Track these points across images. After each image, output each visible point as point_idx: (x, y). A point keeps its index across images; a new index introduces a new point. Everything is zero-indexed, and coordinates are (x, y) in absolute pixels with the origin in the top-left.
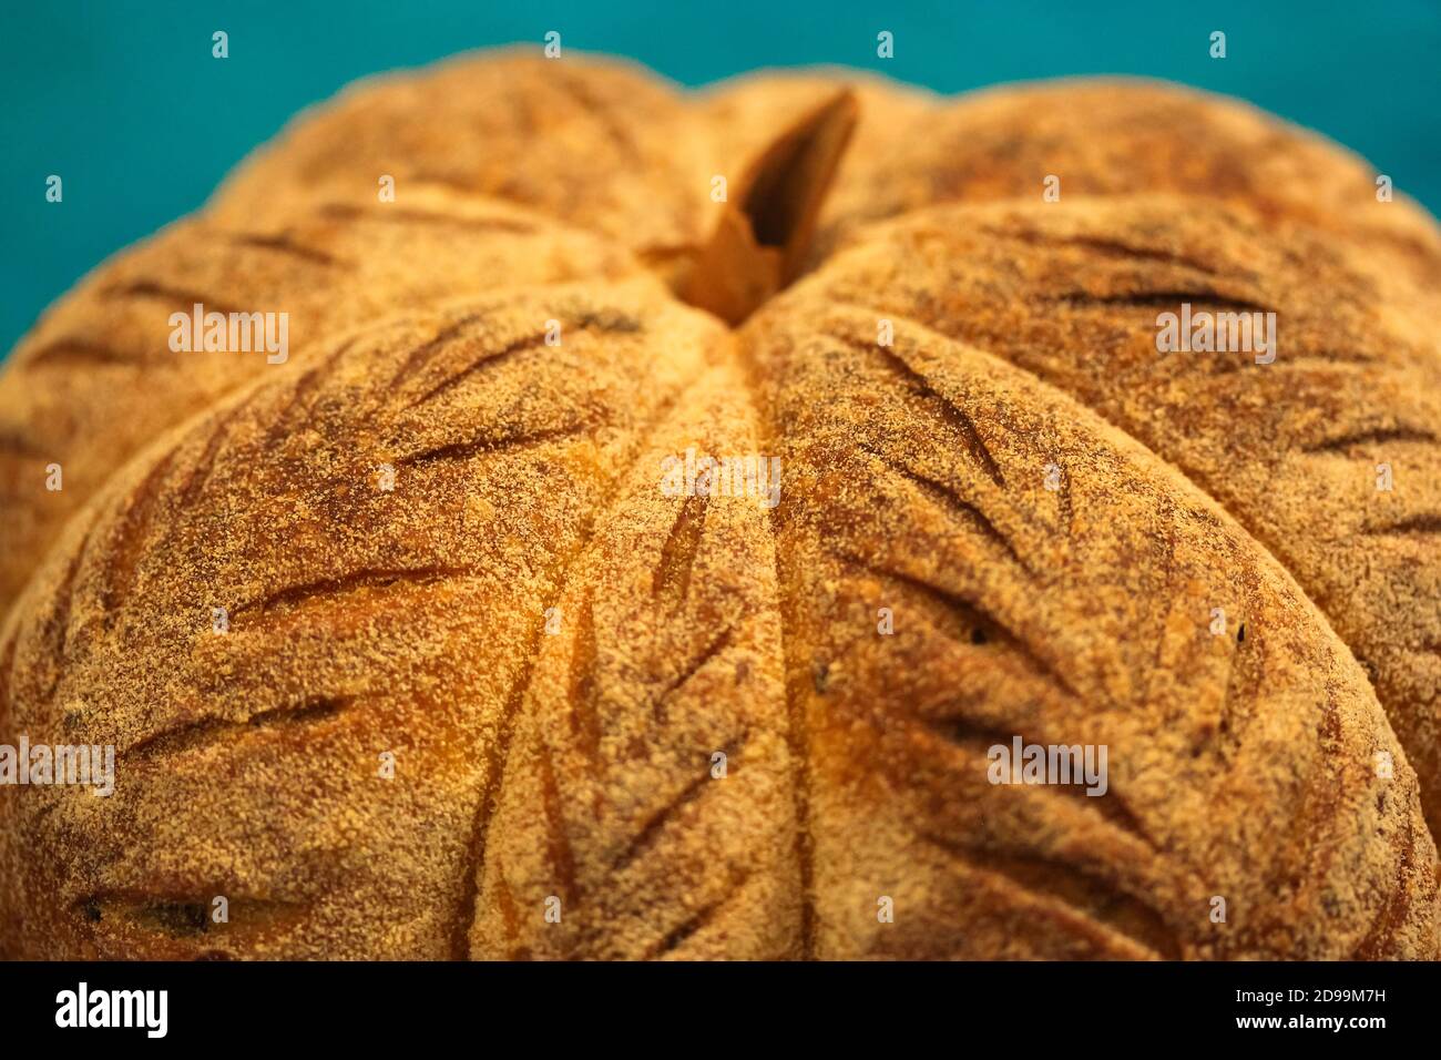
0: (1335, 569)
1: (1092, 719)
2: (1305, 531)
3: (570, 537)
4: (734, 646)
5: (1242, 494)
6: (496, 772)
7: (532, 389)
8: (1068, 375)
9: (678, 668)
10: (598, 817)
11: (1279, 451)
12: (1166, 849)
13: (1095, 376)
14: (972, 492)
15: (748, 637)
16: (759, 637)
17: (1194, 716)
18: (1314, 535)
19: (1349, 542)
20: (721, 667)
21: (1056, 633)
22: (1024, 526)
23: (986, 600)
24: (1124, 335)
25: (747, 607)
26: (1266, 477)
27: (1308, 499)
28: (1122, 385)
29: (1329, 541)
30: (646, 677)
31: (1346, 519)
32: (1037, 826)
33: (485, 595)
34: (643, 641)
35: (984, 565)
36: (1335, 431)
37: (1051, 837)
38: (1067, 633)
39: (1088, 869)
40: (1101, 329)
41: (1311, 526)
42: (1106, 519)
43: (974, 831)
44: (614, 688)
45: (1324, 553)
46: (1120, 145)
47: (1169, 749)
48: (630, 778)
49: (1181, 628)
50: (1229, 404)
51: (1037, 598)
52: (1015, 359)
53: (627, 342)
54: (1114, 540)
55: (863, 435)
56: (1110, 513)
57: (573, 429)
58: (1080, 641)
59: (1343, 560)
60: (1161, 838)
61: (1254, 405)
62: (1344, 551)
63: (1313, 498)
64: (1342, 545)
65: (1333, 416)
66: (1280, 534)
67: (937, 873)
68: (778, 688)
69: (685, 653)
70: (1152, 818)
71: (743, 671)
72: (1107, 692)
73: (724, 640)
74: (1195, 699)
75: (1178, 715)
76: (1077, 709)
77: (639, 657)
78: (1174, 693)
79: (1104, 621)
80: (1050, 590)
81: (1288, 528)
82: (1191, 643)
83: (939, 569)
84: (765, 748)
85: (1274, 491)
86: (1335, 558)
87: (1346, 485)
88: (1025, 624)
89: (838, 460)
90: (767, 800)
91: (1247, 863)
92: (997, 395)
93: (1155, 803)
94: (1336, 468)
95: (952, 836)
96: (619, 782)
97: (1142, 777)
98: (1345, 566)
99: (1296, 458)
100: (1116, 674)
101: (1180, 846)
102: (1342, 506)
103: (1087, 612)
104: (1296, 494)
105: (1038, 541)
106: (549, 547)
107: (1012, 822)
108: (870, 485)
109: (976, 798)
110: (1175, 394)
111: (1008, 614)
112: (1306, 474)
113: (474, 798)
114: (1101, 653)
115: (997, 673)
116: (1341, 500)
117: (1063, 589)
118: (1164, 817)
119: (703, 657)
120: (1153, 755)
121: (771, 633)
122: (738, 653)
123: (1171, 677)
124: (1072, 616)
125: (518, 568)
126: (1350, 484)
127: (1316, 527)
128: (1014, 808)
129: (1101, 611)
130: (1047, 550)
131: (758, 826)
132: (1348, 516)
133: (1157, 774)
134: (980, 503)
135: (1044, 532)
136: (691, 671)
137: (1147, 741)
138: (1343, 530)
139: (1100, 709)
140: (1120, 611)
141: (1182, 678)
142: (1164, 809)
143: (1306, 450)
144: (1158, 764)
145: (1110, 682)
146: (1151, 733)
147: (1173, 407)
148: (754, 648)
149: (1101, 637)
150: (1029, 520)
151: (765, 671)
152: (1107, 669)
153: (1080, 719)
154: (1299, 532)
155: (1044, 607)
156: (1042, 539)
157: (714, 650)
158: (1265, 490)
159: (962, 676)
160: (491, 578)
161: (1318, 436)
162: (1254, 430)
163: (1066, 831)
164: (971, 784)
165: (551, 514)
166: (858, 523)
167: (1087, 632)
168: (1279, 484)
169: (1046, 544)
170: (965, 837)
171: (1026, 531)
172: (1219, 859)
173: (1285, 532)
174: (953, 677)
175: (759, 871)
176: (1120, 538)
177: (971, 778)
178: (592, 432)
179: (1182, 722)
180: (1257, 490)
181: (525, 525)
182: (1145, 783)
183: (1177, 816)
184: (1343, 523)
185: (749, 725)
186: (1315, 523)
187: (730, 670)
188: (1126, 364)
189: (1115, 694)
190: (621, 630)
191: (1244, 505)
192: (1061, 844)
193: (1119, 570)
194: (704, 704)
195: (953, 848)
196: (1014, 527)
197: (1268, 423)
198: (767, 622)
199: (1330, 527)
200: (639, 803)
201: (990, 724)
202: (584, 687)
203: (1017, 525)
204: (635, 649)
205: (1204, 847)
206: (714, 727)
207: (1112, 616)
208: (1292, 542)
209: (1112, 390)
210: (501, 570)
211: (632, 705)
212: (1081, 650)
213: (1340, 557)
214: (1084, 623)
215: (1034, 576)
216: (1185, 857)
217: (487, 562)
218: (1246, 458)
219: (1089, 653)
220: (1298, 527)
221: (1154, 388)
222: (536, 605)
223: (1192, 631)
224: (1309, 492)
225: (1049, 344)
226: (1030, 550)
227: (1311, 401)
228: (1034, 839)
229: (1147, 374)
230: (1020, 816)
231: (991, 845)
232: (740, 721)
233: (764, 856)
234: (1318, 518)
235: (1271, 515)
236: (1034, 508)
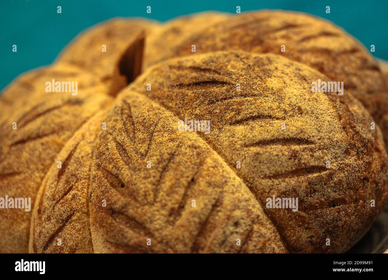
0: (236, 157)
1: (142, 208)
2: (228, 148)
3: (48, 162)
4: (73, 190)
5: (212, 138)
6: (30, 224)
7: (44, 123)
8: (173, 107)
9: (59, 197)
10: (40, 237)
11: (222, 125)
12: (161, 242)
13: (179, 108)
14: (125, 146)
15: (77, 188)
16: (80, 187)
17: (170, 205)
18: (230, 148)
19: (240, 150)
20: (69, 196)
21: (135, 185)
22: (135, 154)
23: (120, 176)
24: (187, 95)
25: (78, 179)
26: (218, 133)
27: (229, 138)
28: (185, 110)
29: (234, 150)
30: (52, 199)
31: (239, 143)
32: (126, 238)
33: (25, 179)
34: (53, 190)
35: (122, 167)
36: (239, 118)
37: (130, 241)
38: (138, 184)
39: (140, 248)
40: (183, 94)
41: (229, 146)
42: (158, 151)
43: (114, 239)
44: (46, 203)
45: (233, 153)
46: (226, 35)
47: (162, 215)
48: (46, 226)
49: (170, 180)
50: (210, 113)
51: (133, 175)
52: (163, 104)
54: (158, 157)
55: (111, 131)
56: (160, 149)
57: (53, 132)
58: (142, 186)
59: (238, 155)
60: (159, 239)
61: (217, 113)
62: (238, 152)
63: (230, 138)
64: (238, 150)
65: (238, 114)
66: (222, 148)
67: (109, 250)
68: (84, 200)
69: (61, 193)
70: (157, 234)
71: (74, 197)
72: (147, 200)
73: (71, 189)
74: (170, 200)
75: (165, 205)
76: (138, 205)
77: (51, 194)
78: (165, 199)
79: (149, 180)
80: (137, 172)
81: (224, 147)
82: (172, 184)
83: (112, 168)
84: (79, 217)
85: (220, 136)
86: (236, 154)
87: (240, 133)
88: (128, 182)
89: (103, 138)
90: (80, 230)
91: (185, 245)
92: (145, 117)
93: (157, 230)
94: (240, 129)
95: (110, 240)
96: (44, 227)
97: (155, 223)
98: (239, 156)
99: (227, 127)
100: (150, 195)
101: (165, 241)
102: (238, 139)
103: (146, 178)
104: (226, 137)
105: (137, 159)
106: (42, 165)
107: (121, 237)
108: (107, 145)
109: (114, 230)
110: (197, 111)
111: (124, 180)
112: (229, 131)
113: (25, 231)
114: (146, 189)
115: (119, 196)
116: (238, 138)
117: (140, 172)
118: (161, 234)
119: (66, 194)
120: (158, 217)
121: (83, 186)
122: (72, 192)
123: (164, 194)
124: (141, 179)
125: (34, 171)
126: (241, 133)
127: (232, 145)
128: (121, 233)
129: (150, 177)
130: (140, 161)
131: (78, 237)
132: (240, 142)
133: (159, 222)
134: (127, 148)
135: (140, 156)
136: (63, 197)
137: (157, 213)
138: (238, 146)
139: (144, 205)
140: (154, 177)
141: (168, 195)
142: (160, 231)
143: (231, 124)
144: (159, 219)
145: (148, 197)
146: (158, 211)
147: (197, 115)
148: (78, 190)
149: (147, 184)
150: (137, 153)
151: (80, 196)
152: (147, 193)
153: (138, 208)
154: (226, 148)
155: (134, 177)
156: (139, 158)
157: (68, 191)
158: (218, 136)
159: (112, 197)
160: (27, 174)
161: (234, 119)
162: (216, 120)
163: (133, 239)
164: (112, 227)
165: (43, 156)
166: (102, 156)
167: (144, 184)
168: (221, 135)
169: (139, 159)
170: (112, 241)
171: (135, 156)
172: (177, 244)
173: (223, 148)
174: (110, 198)
175: (79, 249)
176: (160, 156)
177: (112, 225)
178: (58, 134)
179: (167, 207)
180: (216, 137)
181: (35, 159)
182: (156, 224)
183: (165, 233)
184: (238, 144)
185: (74, 211)
186: (230, 145)
187: (71, 196)
188: (186, 104)
189: (149, 200)
190: (50, 187)
191: (213, 141)
192: (132, 242)
193: (157, 165)
194: (62, 207)
195: (111, 243)
196: (132, 155)
197: (221, 118)
198: (83, 183)
199: (234, 146)
200: (48, 233)
201: (117, 210)
202: (41, 203)
203: (133, 154)
204: (51, 192)
205: (173, 241)
206: (64, 212)
207: (152, 179)
208: (225, 151)
209: (183, 111)
210: (29, 172)
211: (48, 207)
212: (142, 189)
213: (237, 154)
214: (144, 181)
215: (134, 169)
216: (167, 243)
217: (26, 170)
218: (213, 128)
219: (143, 189)
220: (226, 146)
221: (192, 110)
223: (174, 181)
224: (230, 136)
225: (170, 99)
226: (135, 161)
227: (233, 110)
228: (126, 241)
229: (192, 105)
230: (122, 235)
231: (118, 243)
232: (71, 210)
233: (79, 245)
234: (231, 143)
235: (219, 143)
236: (139, 149)
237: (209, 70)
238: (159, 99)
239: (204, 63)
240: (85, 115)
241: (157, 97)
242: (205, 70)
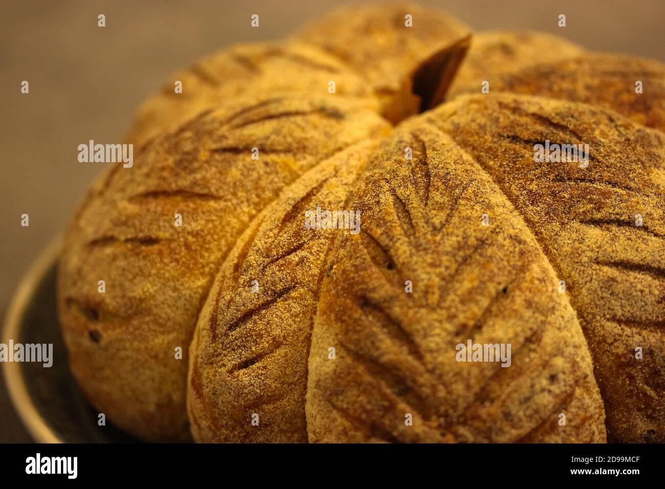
0: (577, 275)
1: (416, 309)
2: (568, 257)
3: (268, 194)
4: (303, 250)
5: (546, 234)
6: (211, 282)
7: (277, 132)
8: (495, 169)
9: (277, 254)
10: (228, 307)
11: (568, 219)
12: (431, 371)
13: (504, 172)
14: (410, 206)
15: (310, 248)
16: (315, 249)
17: (461, 318)
18: (571, 258)
19: (586, 265)
20: (294, 258)
21: (414, 271)
22: (423, 224)
23: (392, 251)
24: (523, 157)
25: (315, 235)
26: (559, 229)
27: (574, 242)
28: (514, 178)
29: (577, 263)
30: (265, 254)
31: (588, 255)
32: (378, 349)
33: (224, 210)
34: (270, 240)
35: (398, 237)
36: (598, 216)
37: (382, 355)
38: (419, 272)
39: (395, 372)
40: (516, 153)
41: (571, 254)
42: (462, 229)
43: (356, 345)
44: (252, 258)
45: (574, 268)
46: (596, 82)
47: (446, 330)
48: (244, 294)
49: (472, 281)
50: (554, 194)
51: (414, 255)
53: (333, 122)
54: (460, 239)
55: (388, 175)
56: (465, 227)
57: (288, 150)
58: (424, 276)
59: (581, 272)
60: (430, 366)
61: (564, 197)
62: (582, 268)
63: (576, 242)
64: (582, 265)
65: (598, 209)
66: (557, 255)
67: (341, 360)
68: (316, 271)
69: (282, 249)
70: (428, 357)
71: (302, 261)
72: (427, 300)
73: (300, 247)
74: (464, 312)
75: (454, 316)
76: (411, 304)
77: (265, 246)
78: (456, 308)
79: (438, 270)
80: (421, 253)
81: (561, 253)
82: (473, 288)
83: (382, 234)
84: (301, 294)
85: (560, 236)
86: (578, 270)
87: (593, 240)
88: (403, 264)
89: (373, 183)
90: (297, 316)
91: (468, 387)
92: (449, 170)
93: (431, 351)
94: (594, 234)
95: (348, 345)
96: (240, 295)
97: (431, 339)
98: (582, 275)
99: (576, 224)
100: (433, 293)
101: (438, 372)
102: (588, 249)
103: (433, 265)
104: (569, 239)
105: (426, 231)
106: (258, 196)
107: (369, 344)
108: (378, 196)
109: (359, 332)
110: (533, 187)
111: (398, 259)
112: (577, 232)
113: (200, 291)
114: (430, 283)
115: (383, 281)
116: (589, 246)
117: (427, 254)
118: (435, 358)
119: (289, 253)
120: (437, 331)
121: (321, 248)
122: (301, 253)
123: (457, 300)
124: (425, 265)
125: (242, 202)
126: (595, 240)
127: (575, 254)
128: (372, 339)
129: (439, 266)
130: (429, 236)
131: (291, 326)
132: (589, 254)
133: (437, 339)
134: (412, 211)
135: (431, 229)
136: (283, 256)
137: (437, 324)
138: (585, 259)
139: (421, 306)
140: (447, 268)
141: (463, 302)
142: (436, 355)
143: (582, 222)
144: (438, 335)
145: (429, 296)
146: (440, 322)
147: (531, 191)
148: (311, 253)
149: (433, 277)
150: (427, 222)
151: (312, 263)
152: (431, 290)
153: (409, 308)
154: (565, 256)
155: (415, 258)
156: (428, 231)
157: (295, 250)
158: (556, 234)
159: (371, 279)
160: (229, 204)
161: (589, 216)
162: (561, 208)
163: (389, 353)
164: (359, 325)
165: (263, 183)
166: (366, 210)
167: (429, 273)
168: (563, 234)
169: (429, 234)
170: (352, 347)
171: (423, 226)
172: (456, 382)
173: (560, 255)
174: (367, 280)
175: (286, 344)
176: (463, 238)
177: (360, 323)
178: (295, 154)
179: (456, 321)
180: (553, 234)
181: (249, 185)
182: (431, 342)
183: (441, 359)
184: (586, 256)
185: (297, 283)
186: (573, 253)
187: (297, 259)
188: (518, 169)
189: (430, 301)
190: (265, 234)
191: (546, 239)
192: (385, 359)
193: (456, 251)
194: (279, 271)
195: (348, 350)
196: (419, 224)
197: (569, 207)
198: (321, 244)
199: (579, 256)
200: (244, 305)
201: (374, 302)
202: (243, 255)
203: (421, 223)
204: (265, 243)
205: (451, 375)
206: (281, 281)
207: (443, 269)
208: (562, 260)
209: (509, 179)
210: (235, 201)
211: (255, 265)
212: (423, 280)
213: (580, 271)
214: (429, 269)
215: (418, 247)
216: (440, 377)
217: (230, 197)
218: (553, 219)
219: (425, 282)
220: (565, 253)
221: (525, 182)
222: (245, 218)
223: (476, 283)
224: (576, 239)
225: (492, 155)
226: (421, 234)
227: (591, 201)
228: (376, 354)
229: (526, 175)
230: (373, 343)
231: (361, 353)
232: (292, 280)
233: (289, 339)
234: (575, 251)
235: (556, 246)
236: (432, 218)
237: (564, 128)
238: (474, 148)
239: (557, 114)
240: (343, 138)
241: (470, 145)
242: (557, 126)
